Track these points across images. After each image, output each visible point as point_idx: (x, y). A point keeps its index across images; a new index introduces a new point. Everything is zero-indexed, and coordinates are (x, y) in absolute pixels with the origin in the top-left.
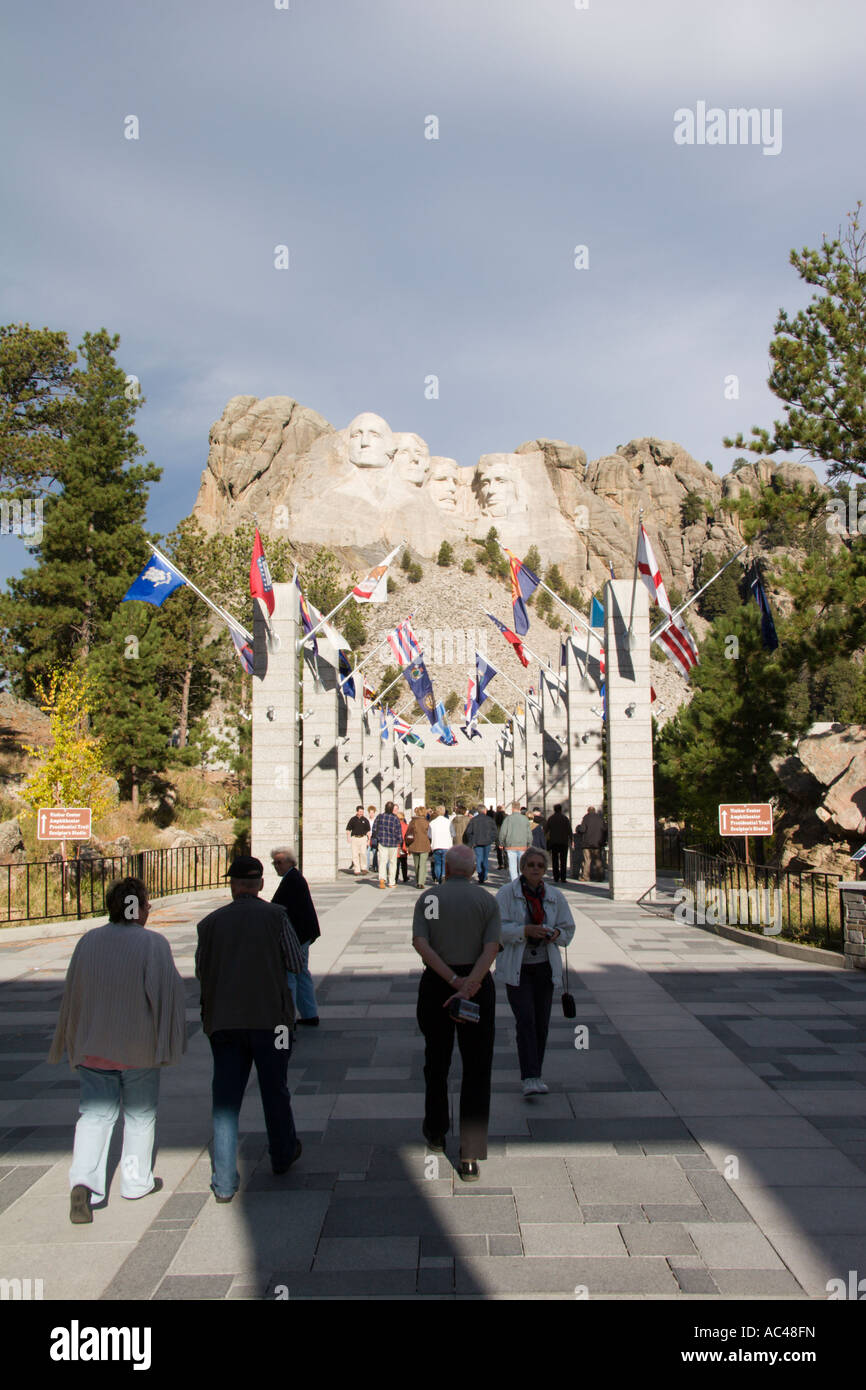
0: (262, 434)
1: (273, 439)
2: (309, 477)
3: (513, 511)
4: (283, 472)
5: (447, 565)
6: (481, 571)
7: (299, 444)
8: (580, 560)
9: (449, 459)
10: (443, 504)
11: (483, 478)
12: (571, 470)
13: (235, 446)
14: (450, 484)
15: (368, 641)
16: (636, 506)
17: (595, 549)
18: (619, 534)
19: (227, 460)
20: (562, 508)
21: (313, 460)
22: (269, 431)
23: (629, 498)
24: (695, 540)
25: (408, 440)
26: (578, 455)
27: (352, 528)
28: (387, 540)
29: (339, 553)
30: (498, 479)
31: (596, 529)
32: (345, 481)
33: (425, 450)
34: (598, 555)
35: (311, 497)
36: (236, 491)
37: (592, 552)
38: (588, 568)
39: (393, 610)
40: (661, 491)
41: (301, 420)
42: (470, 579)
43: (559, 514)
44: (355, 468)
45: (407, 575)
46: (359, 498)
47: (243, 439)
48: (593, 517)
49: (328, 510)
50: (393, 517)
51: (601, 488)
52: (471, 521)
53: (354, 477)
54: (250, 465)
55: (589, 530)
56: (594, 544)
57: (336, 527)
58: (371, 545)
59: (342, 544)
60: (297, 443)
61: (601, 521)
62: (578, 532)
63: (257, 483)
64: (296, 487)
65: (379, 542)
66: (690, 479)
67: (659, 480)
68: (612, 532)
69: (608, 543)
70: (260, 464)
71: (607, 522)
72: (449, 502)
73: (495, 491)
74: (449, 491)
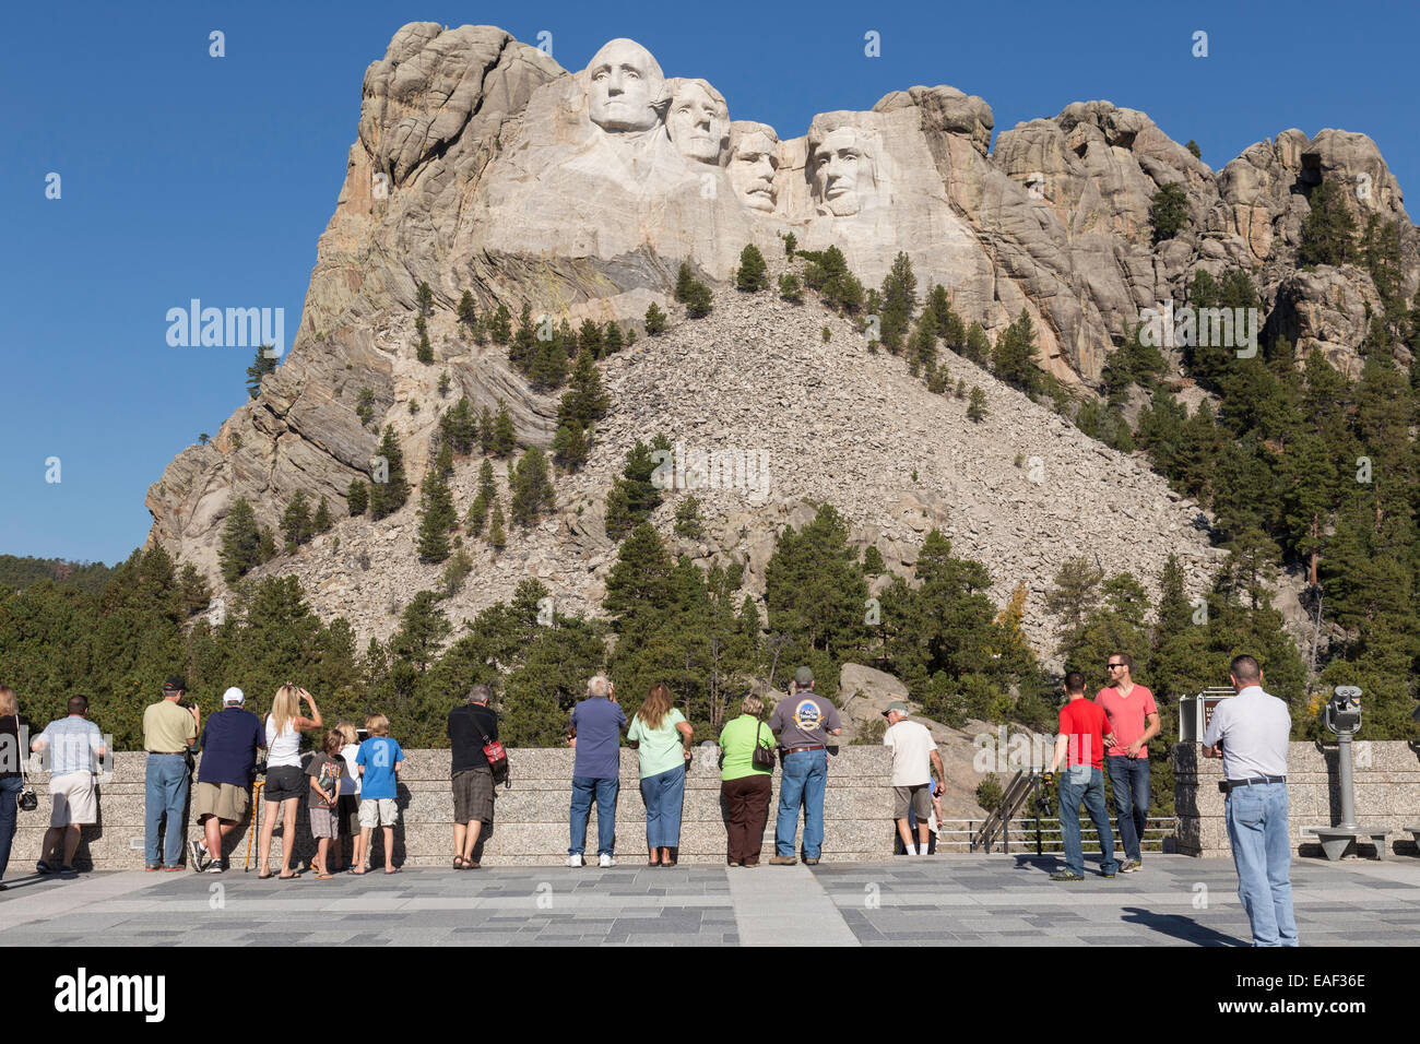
0: (448, 82)
1: (467, 90)
2: (525, 147)
3: (869, 206)
4: (481, 141)
5: (753, 290)
6: (812, 300)
7: (511, 101)
8: (983, 284)
9: (764, 126)
10: (755, 200)
11: (818, 151)
12: (967, 136)
13: (401, 101)
14: (764, 166)
15: (610, 411)
16: (1076, 203)
17: (1008, 266)
18: (1051, 242)
19: (386, 122)
20: (951, 197)
21: (529, 121)
22: (460, 76)
23: (1065, 190)
24: (1175, 262)
25: (693, 90)
26: (977, 112)
27: (590, 228)
28: (650, 247)
29: (568, 269)
30: (843, 153)
31: (1008, 233)
32: (581, 152)
33: (722, 108)
34: (1013, 275)
35: (524, 179)
36: (400, 171)
37: (1003, 271)
38: (997, 297)
39: (655, 361)
40: (1117, 185)
41: (517, 63)
42: (792, 311)
43: (948, 209)
44: (600, 131)
45: (684, 308)
46: (605, 180)
47: (415, 89)
48: (1003, 213)
49: (551, 198)
50: (662, 210)
51: (1017, 173)
52: (800, 225)
53: (597, 146)
54: (424, 129)
55: (998, 235)
56: (1007, 258)
57: (563, 226)
58: (625, 257)
59: (574, 255)
60: (508, 98)
61: (1018, 219)
62: (978, 238)
63: (437, 160)
64: (500, 165)
65: (637, 251)
66: (1164, 169)
67: (1111, 168)
68: (1037, 238)
69: (1030, 256)
70: (444, 130)
71: (1028, 221)
72: (762, 196)
73: (839, 173)
74: (763, 177)
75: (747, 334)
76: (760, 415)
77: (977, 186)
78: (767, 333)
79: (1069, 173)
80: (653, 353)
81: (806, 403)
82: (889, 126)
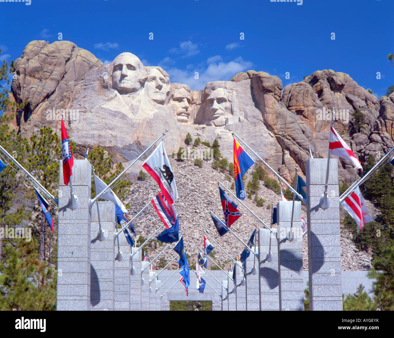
0: (50, 68)
1: (58, 71)
3: (230, 122)
4: (65, 94)
6: (207, 165)
7: (77, 75)
8: (277, 157)
10: (181, 117)
11: (209, 98)
12: (272, 94)
13: (31, 76)
17: (288, 149)
18: (307, 139)
20: (265, 120)
22: (55, 65)
24: (361, 143)
25: (155, 71)
26: (276, 83)
27: (114, 133)
28: (139, 142)
30: (219, 100)
31: (289, 135)
32: (110, 100)
35: (85, 112)
37: (286, 152)
38: (283, 163)
41: (79, 58)
42: (199, 170)
43: (263, 125)
46: (120, 112)
47: (37, 71)
48: (287, 127)
49: (97, 120)
50: (144, 126)
51: (293, 106)
52: (200, 129)
53: (116, 98)
54: (41, 89)
55: (284, 136)
56: (288, 146)
57: (103, 133)
58: (128, 146)
59: (108, 145)
60: (75, 74)
61: (292, 129)
62: (276, 137)
63: (47, 102)
64: (74, 105)
65: (133, 143)
66: (357, 100)
67: (333, 101)
68: (301, 138)
69: (298, 145)
70: (49, 89)
71: (297, 130)
72: (183, 116)
73: (217, 108)
74: (184, 108)
75: (181, 181)
76: (188, 216)
77: (276, 115)
78: (189, 181)
79: (315, 106)
80: (142, 188)
81: (207, 211)
82: (239, 88)
